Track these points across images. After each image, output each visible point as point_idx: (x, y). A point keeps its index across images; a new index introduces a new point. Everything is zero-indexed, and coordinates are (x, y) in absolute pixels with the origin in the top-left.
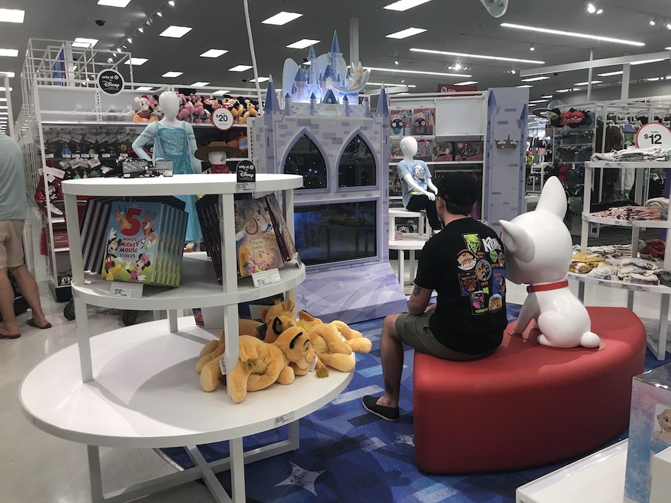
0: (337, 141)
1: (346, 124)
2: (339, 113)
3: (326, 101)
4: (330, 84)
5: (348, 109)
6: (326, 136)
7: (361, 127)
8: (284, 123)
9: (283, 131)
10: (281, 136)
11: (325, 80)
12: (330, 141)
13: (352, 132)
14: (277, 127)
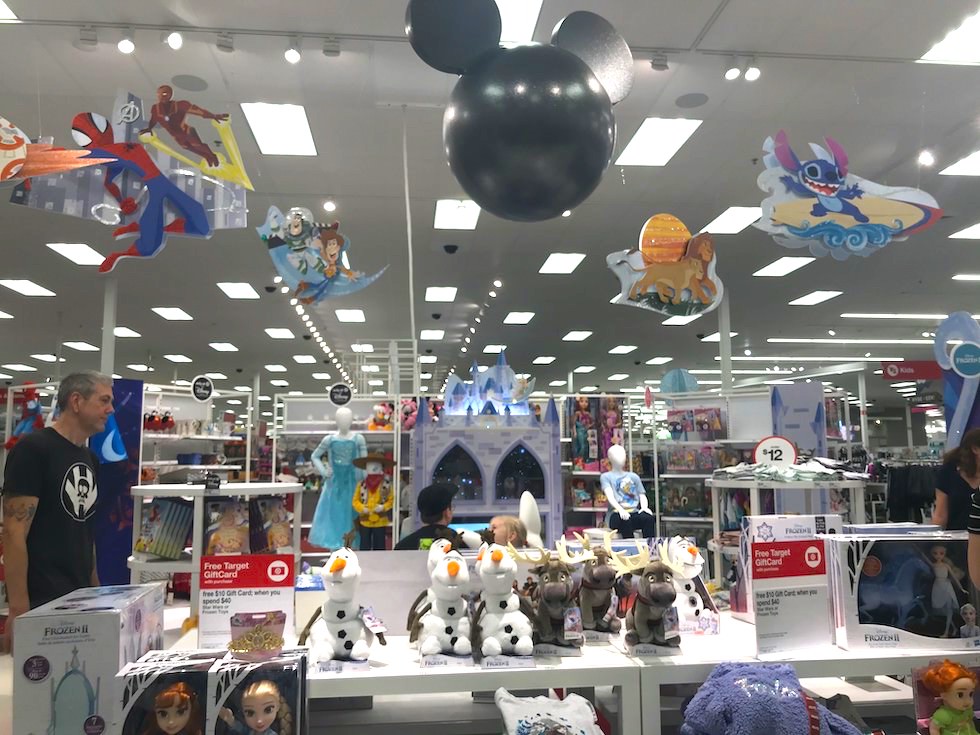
0: (494, 451)
1: (505, 434)
2: (501, 425)
3: (484, 412)
4: (490, 396)
5: (510, 419)
6: (482, 446)
7: (525, 438)
8: (435, 434)
9: (434, 443)
10: (432, 447)
11: (485, 392)
12: (487, 451)
13: (513, 441)
14: (428, 439)
